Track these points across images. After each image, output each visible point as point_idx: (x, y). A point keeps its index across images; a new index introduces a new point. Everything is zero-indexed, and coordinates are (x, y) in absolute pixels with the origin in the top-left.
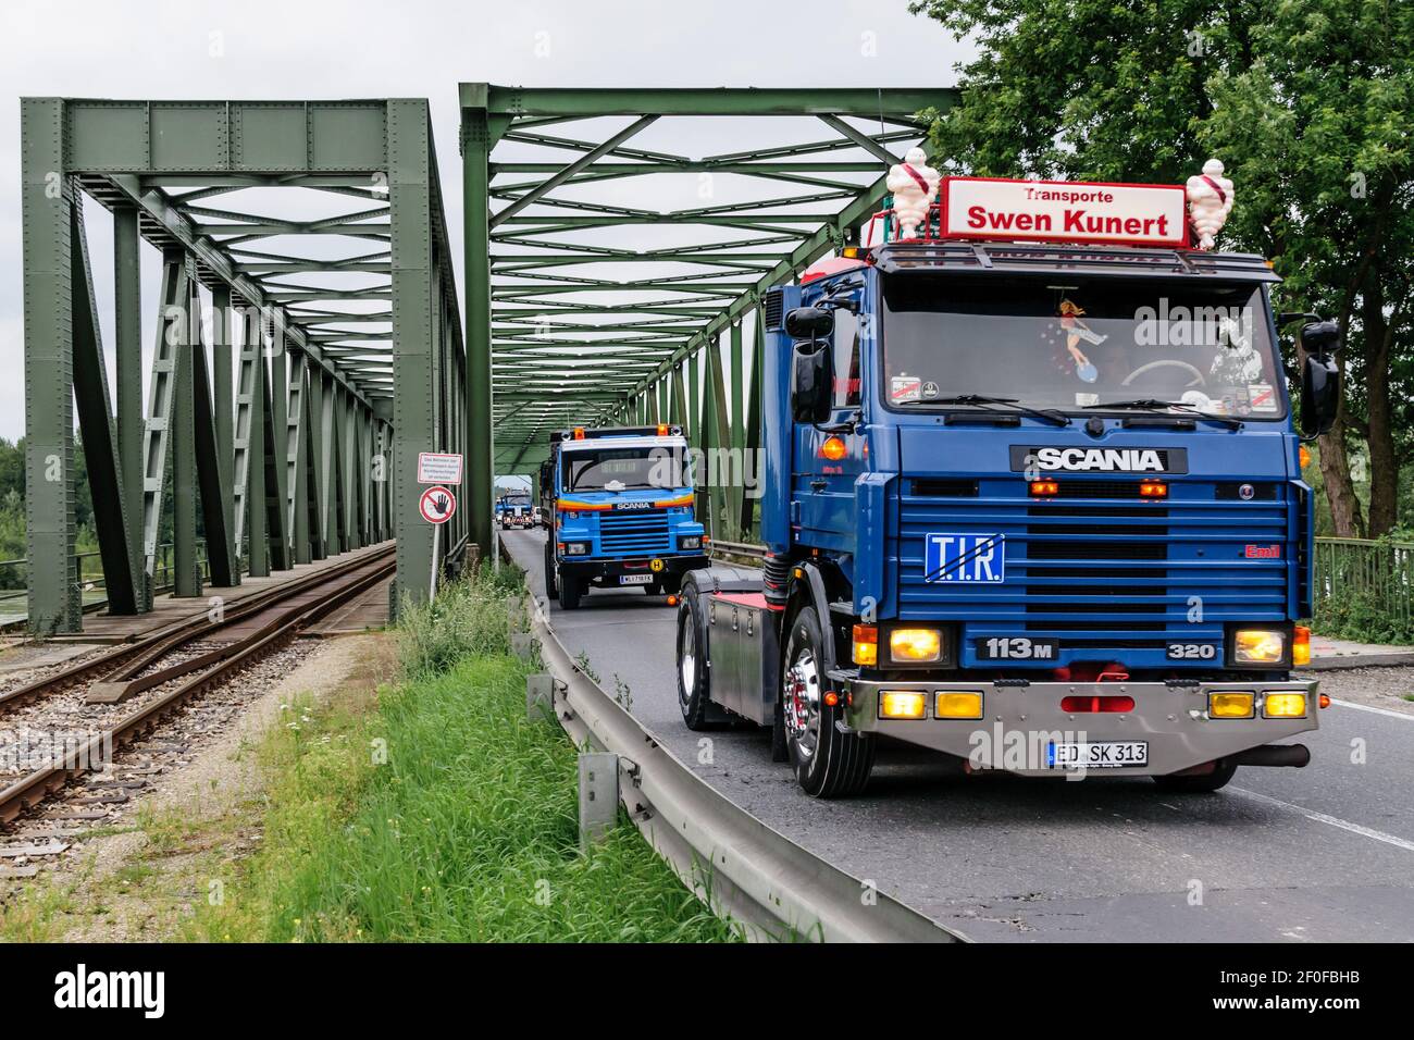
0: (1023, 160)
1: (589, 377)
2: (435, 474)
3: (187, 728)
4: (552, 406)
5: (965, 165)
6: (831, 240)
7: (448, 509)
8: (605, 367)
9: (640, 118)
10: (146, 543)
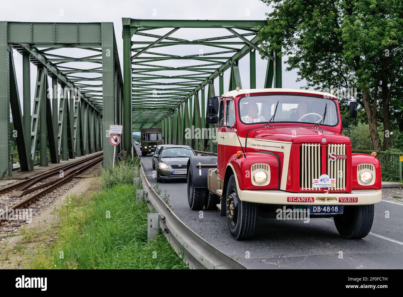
0: (285, 41)
1: (161, 104)
2: (114, 131)
3: (40, 204)
4: (151, 112)
5: (268, 42)
6: (230, 64)
7: (118, 141)
8: (166, 101)
9: (174, 28)
10: (32, 150)
